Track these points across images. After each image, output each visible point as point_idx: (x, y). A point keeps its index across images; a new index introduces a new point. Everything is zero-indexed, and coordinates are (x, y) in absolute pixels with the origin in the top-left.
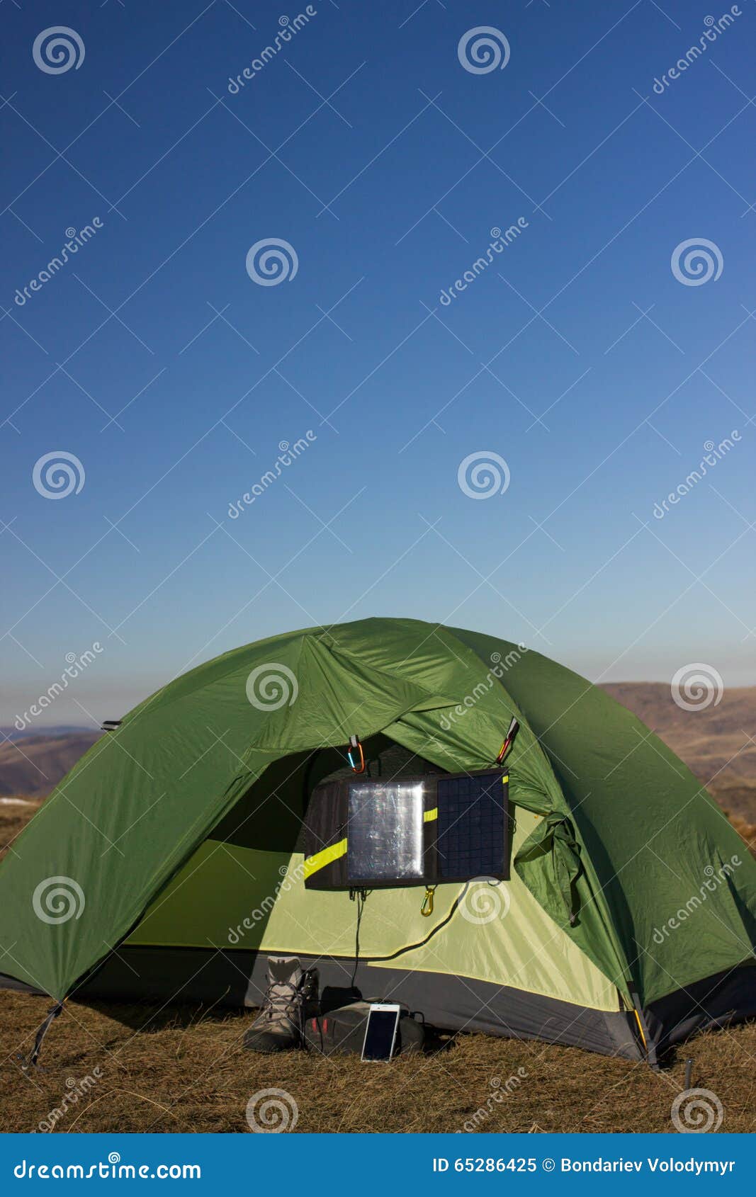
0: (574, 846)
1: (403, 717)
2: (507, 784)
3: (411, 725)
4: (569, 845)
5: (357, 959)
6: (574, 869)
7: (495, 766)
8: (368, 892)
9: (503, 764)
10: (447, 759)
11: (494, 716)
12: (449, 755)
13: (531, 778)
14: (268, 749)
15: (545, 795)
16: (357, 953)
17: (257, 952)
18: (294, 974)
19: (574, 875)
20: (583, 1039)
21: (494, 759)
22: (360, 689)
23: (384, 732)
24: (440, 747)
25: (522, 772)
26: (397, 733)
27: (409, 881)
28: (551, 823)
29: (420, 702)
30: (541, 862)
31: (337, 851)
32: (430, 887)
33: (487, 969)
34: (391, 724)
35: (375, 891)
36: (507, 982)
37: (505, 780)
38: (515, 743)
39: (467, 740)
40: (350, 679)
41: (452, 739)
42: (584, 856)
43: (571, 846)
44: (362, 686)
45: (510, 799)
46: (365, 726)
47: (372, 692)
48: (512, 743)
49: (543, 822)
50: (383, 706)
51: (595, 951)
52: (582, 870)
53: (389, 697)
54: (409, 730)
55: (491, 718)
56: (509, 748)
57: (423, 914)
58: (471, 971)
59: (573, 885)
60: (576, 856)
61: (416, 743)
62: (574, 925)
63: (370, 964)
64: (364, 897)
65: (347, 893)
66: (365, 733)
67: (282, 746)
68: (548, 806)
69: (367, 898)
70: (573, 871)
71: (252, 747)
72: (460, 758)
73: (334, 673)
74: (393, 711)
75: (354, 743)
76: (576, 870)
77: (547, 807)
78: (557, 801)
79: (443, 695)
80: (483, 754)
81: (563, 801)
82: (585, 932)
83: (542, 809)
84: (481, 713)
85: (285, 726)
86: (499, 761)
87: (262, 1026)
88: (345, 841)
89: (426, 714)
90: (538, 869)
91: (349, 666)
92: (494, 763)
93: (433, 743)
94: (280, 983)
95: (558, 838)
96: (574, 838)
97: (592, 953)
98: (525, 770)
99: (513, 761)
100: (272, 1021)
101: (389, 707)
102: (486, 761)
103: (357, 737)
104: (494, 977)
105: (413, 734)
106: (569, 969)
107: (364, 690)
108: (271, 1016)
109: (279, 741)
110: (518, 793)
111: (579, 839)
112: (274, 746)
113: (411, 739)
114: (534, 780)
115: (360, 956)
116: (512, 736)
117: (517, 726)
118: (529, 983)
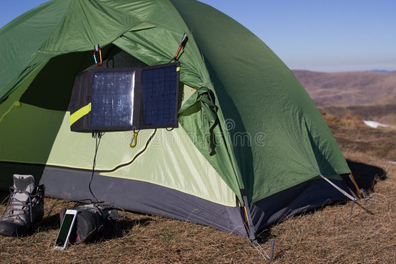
0: (213, 107)
1: (124, 35)
2: (179, 71)
3: (128, 39)
4: (210, 106)
5: (93, 171)
6: (212, 121)
7: (173, 62)
8: (103, 133)
9: (177, 60)
10: (147, 58)
11: (174, 33)
12: (148, 55)
13: (193, 68)
14: (47, 51)
15: (200, 78)
16: (94, 167)
17: (44, 166)
18: (29, 186)
19: (212, 124)
20: (214, 222)
21: (173, 58)
22: (102, 18)
23: (114, 43)
24: (143, 51)
25: (188, 64)
26: (120, 43)
27: (125, 128)
28: (200, 93)
29: (134, 26)
30: (194, 116)
31: (86, 110)
32: (136, 131)
33: (163, 179)
34: (118, 38)
35: (106, 133)
36: (173, 186)
37: (178, 69)
38: (185, 48)
39: (160, 47)
40: (97, 12)
41: (149, 46)
42: (220, 114)
43: (211, 108)
44: (103, 16)
45: (181, 80)
46: (104, 39)
47: (109, 21)
48: (184, 48)
49: (196, 93)
50: (114, 28)
51: (222, 170)
52: (217, 122)
53: (117, 23)
54: (126, 41)
55: (172, 34)
56: (181, 51)
57: (131, 146)
58: (154, 179)
59: (211, 130)
60: (215, 113)
61: (130, 48)
62: (211, 154)
63: (101, 174)
64: (100, 136)
65: (91, 134)
66: (103, 44)
67: (56, 50)
68: (201, 84)
69: (102, 137)
70: (212, 122)
71: (38, 50)
72: (154, 57)
73: (88, 9)
74: (119, 30)
75: (97, 49)
76: (214, 121)
77: (199, 84)
78: (206, 82)
79: (148, 22)
80: (166, 54)
81: (209, 81)
82: (217, 158)
83: (198, 86)
84: (168, 31)
85: (58, 38)
86: (175, 59)
87: (7, 219)
88: (90, 104)
89: (137, 32)
90: (192, 120)
91: (97, 6)
92: (172, 60)
93: (139, 49)
94: (20, 191)
95: (203, 102)
96: (214, 103)
97: (221, 171)
98: (190, 64)
99: (184, 59)
100: (14, 216)
101: (117, 29)
102: (169, 59)
103: (98, 45)
104: (167, 183)
105: (129, 43)
106: (208, 181)
107: (104, 19)
108: (13, 213)
109: (54, 47)
110: (185, 77)
111: (217, 103)
112: (51, 50)
113: (128, 46)
114: (194, 69)
115: (95, 169)
116: (183, 44)
117: (187, 39)
118: (186, 188)
